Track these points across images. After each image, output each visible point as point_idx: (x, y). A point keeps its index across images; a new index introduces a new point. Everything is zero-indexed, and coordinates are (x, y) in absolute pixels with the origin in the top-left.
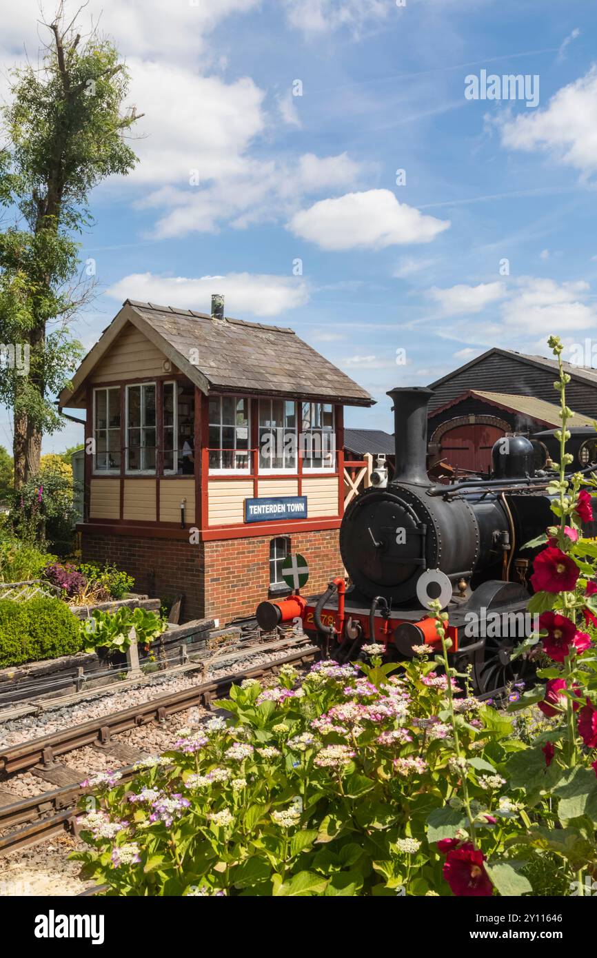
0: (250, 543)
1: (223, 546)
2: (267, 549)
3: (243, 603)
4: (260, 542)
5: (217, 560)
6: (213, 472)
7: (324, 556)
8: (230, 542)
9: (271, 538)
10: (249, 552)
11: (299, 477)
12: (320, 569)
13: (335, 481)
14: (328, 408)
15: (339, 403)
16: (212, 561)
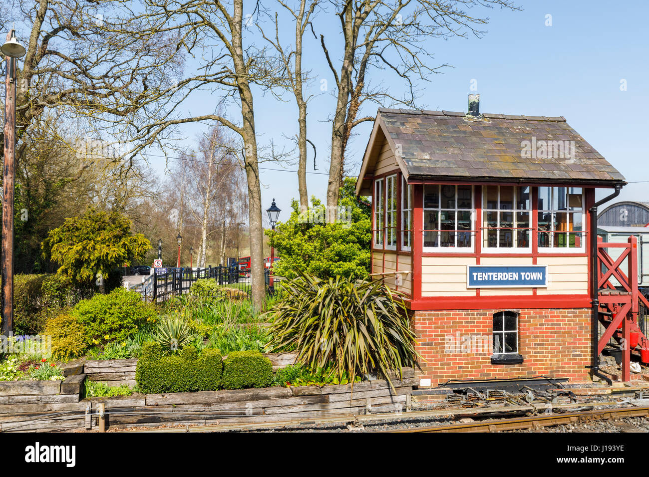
0: (468, 315)
1: (437, 315)
2: (490, 322)
3: (460, 368)
4: (481, 314)
5: (431, 327)
6: (426, 250)
7: (565, 332)
8: (445, 312)
9: (494, 312)
10: (467, 323)
11: (535, 256)
12: (560, 344)
13: (585, 260)
14: (578, 191)
15: (589, 186)
16: (423, 328)
